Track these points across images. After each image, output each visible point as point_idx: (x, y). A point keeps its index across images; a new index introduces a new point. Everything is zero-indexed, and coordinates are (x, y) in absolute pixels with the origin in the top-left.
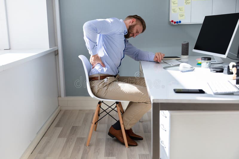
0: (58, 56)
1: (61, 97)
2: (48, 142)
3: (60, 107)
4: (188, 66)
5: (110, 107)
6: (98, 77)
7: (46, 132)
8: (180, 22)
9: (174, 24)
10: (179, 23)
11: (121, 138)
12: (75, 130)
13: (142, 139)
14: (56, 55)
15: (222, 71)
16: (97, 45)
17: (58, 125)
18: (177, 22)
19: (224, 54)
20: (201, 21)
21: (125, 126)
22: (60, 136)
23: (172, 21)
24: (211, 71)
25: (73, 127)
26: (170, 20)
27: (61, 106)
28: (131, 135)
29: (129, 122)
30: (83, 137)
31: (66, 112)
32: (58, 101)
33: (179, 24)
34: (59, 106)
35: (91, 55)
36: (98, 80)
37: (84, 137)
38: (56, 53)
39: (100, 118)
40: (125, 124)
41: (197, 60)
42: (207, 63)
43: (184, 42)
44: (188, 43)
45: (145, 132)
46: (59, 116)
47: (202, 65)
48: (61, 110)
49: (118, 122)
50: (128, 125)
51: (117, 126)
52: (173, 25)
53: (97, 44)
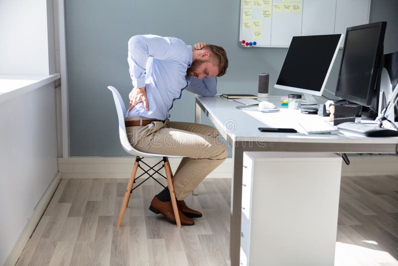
0: (60, 89)
1: (62, 157)
2: (53, 223)
3: (60, 174)
4: (271, 106)
5: (152, 168)
6: (139, 121)
7: (46, 209)
8: (255, 43)
9: (246, 46)
10: (253, 45)
11: (169, 213)
12: (93, 207)
13: (200, 215)
14: (56, 87)
15: (315, 113)
16: (145, 73)
17: (62, 200)
18: (251, 44)
19: (319, 90)
20: (287, 44)
21: (177, 195)
22: (71, 214)
23: (244, 42)
24: (302, 112)
25: (89, 203)
26: (241, 40)
27: (62, 173)
28: (184, 210)
29: (184, 188)
30: (108, 215)
31: (70, 183)
32: (58, 164)
33: (253, 47)
34: (58, 172)
35: (134, 87)
36: (139, 125)
37: (111, 215)
38: (57, 84)
39: (135, 185)
40: (176, 192)
41: (282, 98)
42: (296, 102)
43: (262, 74)
44: (268, 75)
45: (203, 208)
46: (61, 188)
47: (290, 105)
48: (61, 180)
49: (167, 190)
50: (182, 193)
51: (165, 196)
52: (244, 48)
53: (147, 71)
